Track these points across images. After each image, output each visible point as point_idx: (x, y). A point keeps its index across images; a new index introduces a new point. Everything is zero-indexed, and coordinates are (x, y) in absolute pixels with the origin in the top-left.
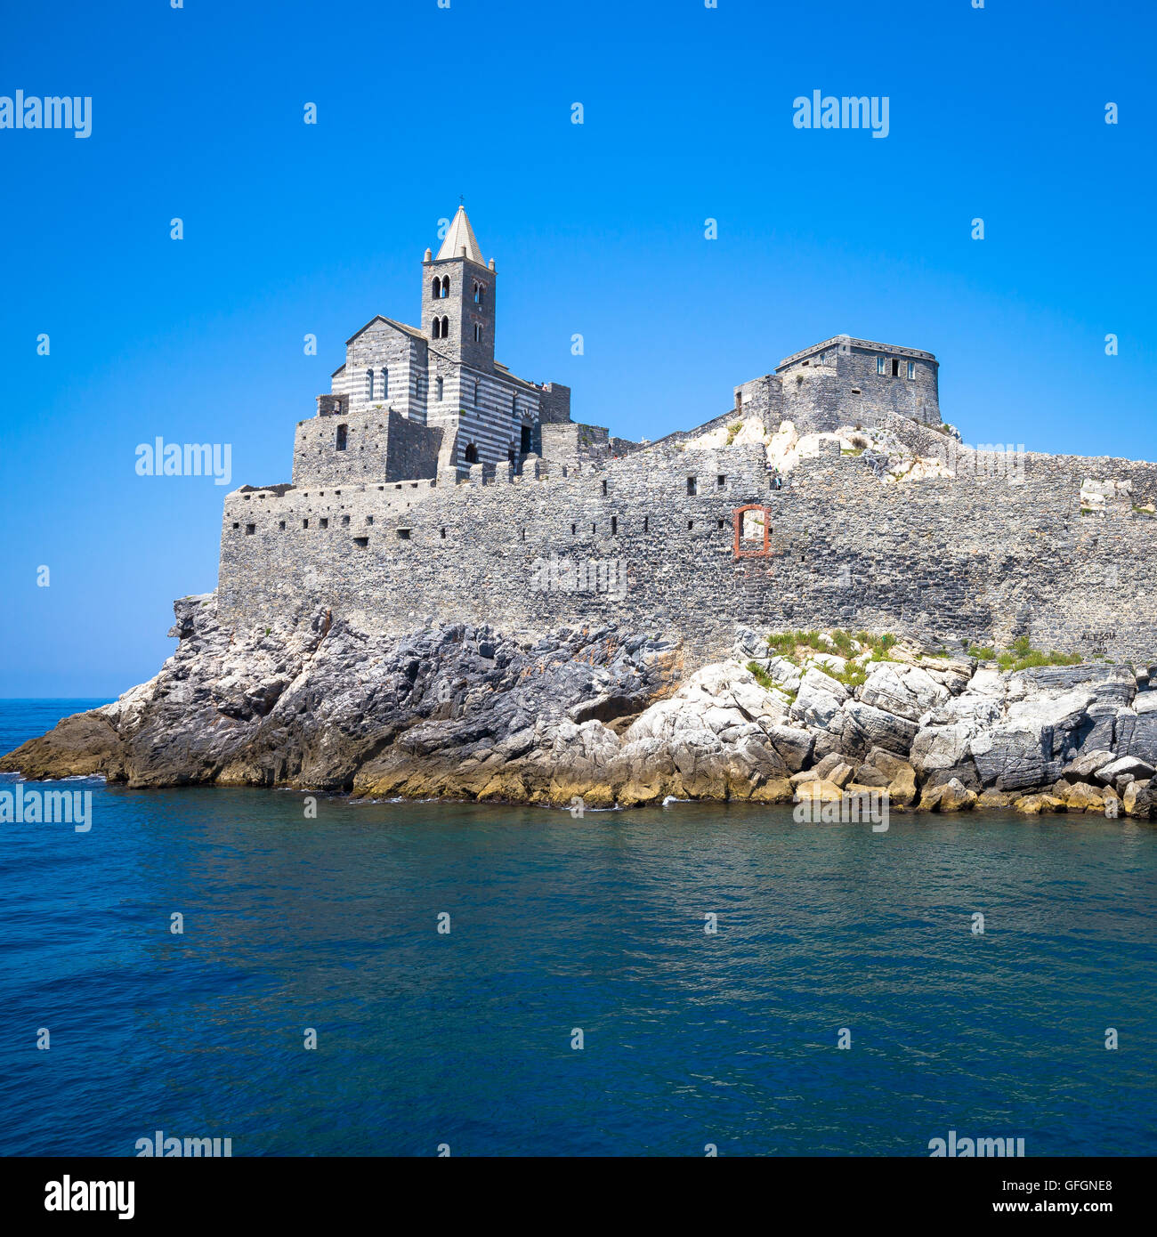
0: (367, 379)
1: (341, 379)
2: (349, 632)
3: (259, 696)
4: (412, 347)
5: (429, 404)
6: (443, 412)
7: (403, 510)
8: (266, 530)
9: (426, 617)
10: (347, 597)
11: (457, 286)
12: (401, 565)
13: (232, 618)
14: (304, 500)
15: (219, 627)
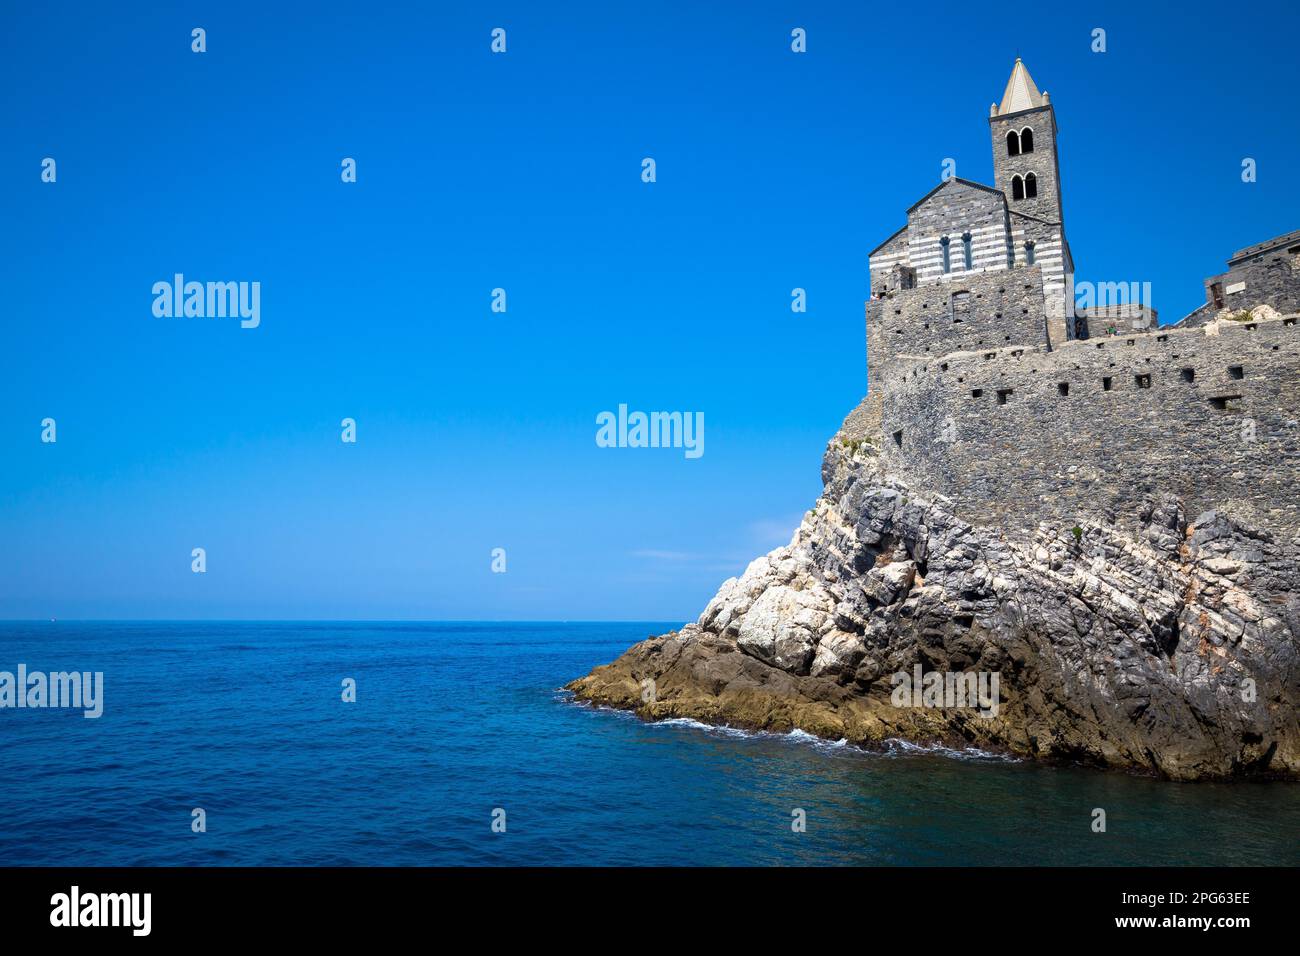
4: (1003, 207)
8: (1035, 395)
11: (1043, 139)
13: (994, 515)
14: (1097, 353)
15: (971, 527)
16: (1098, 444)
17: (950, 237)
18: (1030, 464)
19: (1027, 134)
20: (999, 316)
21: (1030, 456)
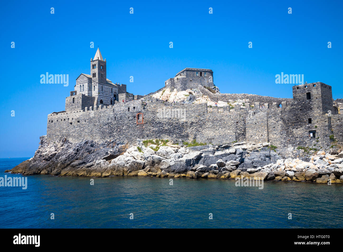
0: (80, 87)
1: (76, 87)
2: (69, 142)
3: (51, 156)
4: (88, 80)
5: (92, 92)
6: (95, 93)
7: (78, 117)
8: (55, 122)
9: (82, 139)
10: (69, 135)
11: (97, 66)
12: (78, 128)
16: (60, 129)
17: (81, 85)
19: (95, 65)
21: (53, 131)
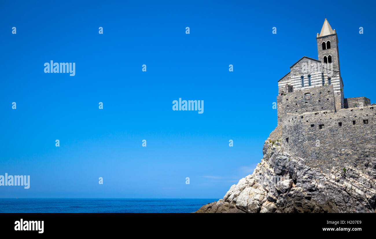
11: (333, 44)
13: (318, 164)
14: (351, 113)
15: (311, 168)
16: (351, 142)
17: (304, 76)
18: (329, 148)
19: (329, 43)
20: (319, 101)
21: (329, 146)
